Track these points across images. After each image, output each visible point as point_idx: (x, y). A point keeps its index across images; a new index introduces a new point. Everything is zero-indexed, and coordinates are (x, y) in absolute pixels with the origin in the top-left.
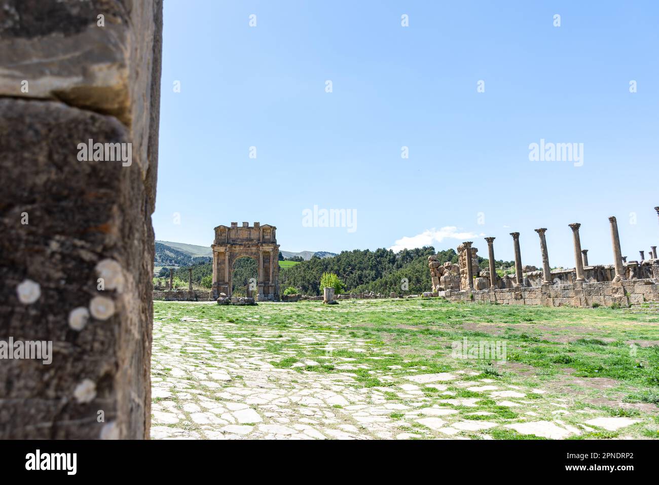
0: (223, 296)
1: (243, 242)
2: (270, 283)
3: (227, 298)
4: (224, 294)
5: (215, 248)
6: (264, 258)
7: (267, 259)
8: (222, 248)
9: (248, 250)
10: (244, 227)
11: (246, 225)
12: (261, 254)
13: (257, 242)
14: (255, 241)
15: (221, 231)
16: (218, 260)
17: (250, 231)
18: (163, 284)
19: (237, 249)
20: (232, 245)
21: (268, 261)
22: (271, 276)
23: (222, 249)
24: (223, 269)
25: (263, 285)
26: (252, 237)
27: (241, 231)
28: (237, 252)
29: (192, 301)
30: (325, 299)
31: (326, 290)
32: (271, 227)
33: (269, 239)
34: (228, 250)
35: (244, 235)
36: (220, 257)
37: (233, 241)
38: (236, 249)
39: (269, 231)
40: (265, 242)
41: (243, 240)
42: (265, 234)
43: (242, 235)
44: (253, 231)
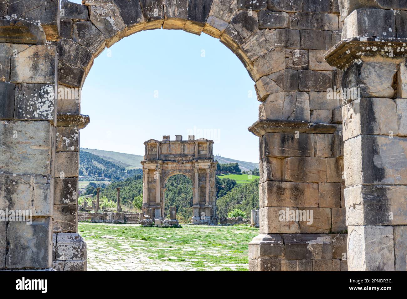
0: (146, 218)
1: (176, 158)
2: (207, 204)
3: (151, 220)
4: (148, 216)
5: (146, 165)
6: (199, 176)
7: (203, 177)
8: (152, 164)
9: (182, 166)
10: (177, 140)
11: (179, 139)
12: (196, 171)
13: (191, 158)
14: (189, 156)
15: (151, 146)
16: (148, 178)
17: (184, 145)
18: (90, 204)
19: (170, 166)
20: (164, 161)
21: (205, 179)
22: (207, 196)
23: (153, 166)
24: (155, 188)
25: (198, 206)
26: (186, 152)
27: (174, 145)
28: (169, 169)
29: (120, 223)
30: (252, 222)
31: (253, 213)
32: (207, 141)
33: (206, 154)
34: (159, 167)
35: (178, 150)
36: (150, 175)
37: (164, 156)
38: (168, 165)
39: (205, 145)
40: (200, 158)
41: (176, 156)
42: (200, 149)
43: (175, 150)
44: (187, 146)
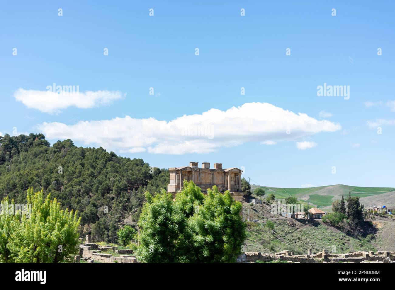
10: (206, 168)
13: (221, 190)
14: (219, 187)
17: (213, 174)
26: (216, 182)
27: (204, 174)
33: (234, 186)
35: (207, 179)
43: (205, 179)
44: (216, 175)
